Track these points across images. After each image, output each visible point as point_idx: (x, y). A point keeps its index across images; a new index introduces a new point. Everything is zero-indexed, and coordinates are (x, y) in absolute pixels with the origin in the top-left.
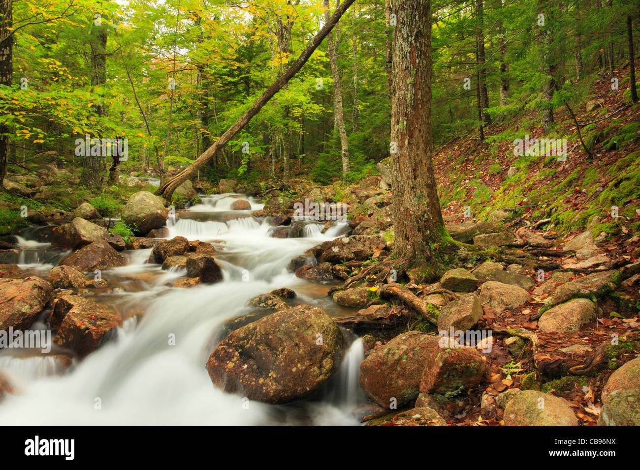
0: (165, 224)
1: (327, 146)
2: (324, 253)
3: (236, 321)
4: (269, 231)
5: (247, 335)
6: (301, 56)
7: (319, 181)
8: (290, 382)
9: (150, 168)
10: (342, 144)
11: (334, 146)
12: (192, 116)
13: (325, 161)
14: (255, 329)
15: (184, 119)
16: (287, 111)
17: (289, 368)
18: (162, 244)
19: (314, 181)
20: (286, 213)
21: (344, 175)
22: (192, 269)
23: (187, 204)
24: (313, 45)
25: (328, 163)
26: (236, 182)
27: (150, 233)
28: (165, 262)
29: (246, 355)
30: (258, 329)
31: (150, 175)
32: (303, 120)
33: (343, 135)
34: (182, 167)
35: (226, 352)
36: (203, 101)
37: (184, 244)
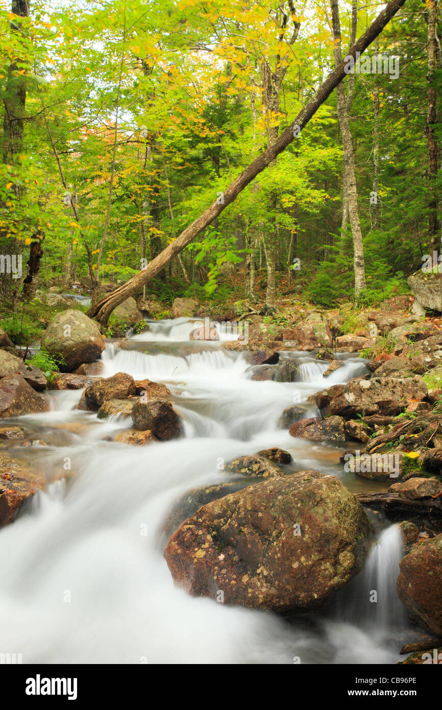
0: (100, 357)
1: (331, 251)
2: (333, 402)
3: (208, 491)
4: (247, 370)
5: (225, 511)
6: (298, 118)
7: (319, 303)
8: (288, 583)
9: (76, 282)
10: (355, 248)
11: (341, 251)
12: (138, 207)
13: (328, 273)
14: (236, 502)
15: (127, 212)
16: (274, 198)
17: (287, 563)
18: (97, 383)
19: (312, 302)
20: (272, 346)
21: (357, 294)
22: (140, 418)
23: (129, 331)
24: (316, 100)
25: (332, 277)
26: (197, 303)
27: (80, 368)
28: (102, 408)
29: (222, 541)
30: (241, 503)
31: (77, 292)
32: (297, 212)
33: (357, 235)
34: (119, 281)
35: (193, 534)
36: (155, 186)
37: (128, 384)
